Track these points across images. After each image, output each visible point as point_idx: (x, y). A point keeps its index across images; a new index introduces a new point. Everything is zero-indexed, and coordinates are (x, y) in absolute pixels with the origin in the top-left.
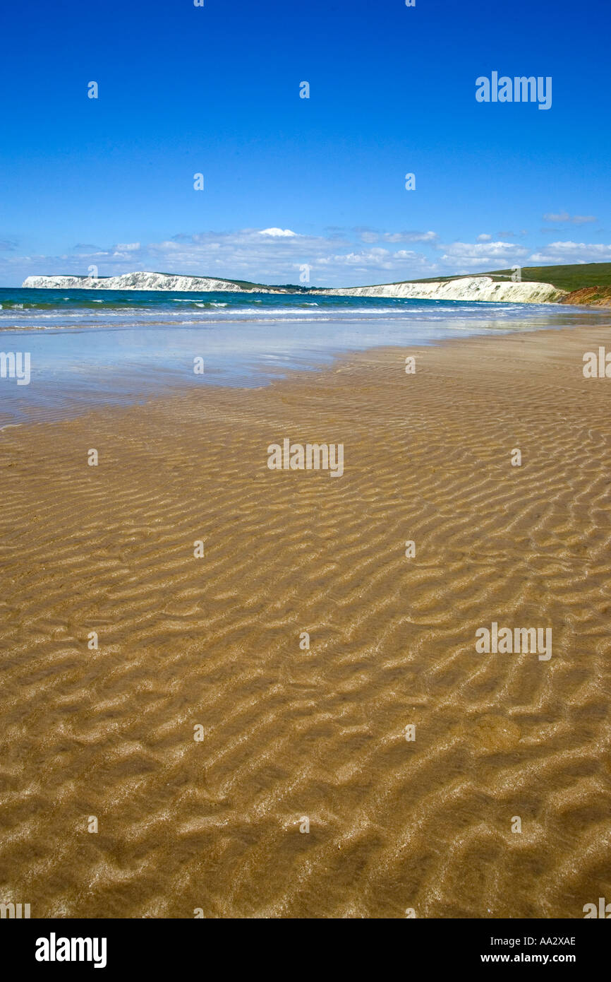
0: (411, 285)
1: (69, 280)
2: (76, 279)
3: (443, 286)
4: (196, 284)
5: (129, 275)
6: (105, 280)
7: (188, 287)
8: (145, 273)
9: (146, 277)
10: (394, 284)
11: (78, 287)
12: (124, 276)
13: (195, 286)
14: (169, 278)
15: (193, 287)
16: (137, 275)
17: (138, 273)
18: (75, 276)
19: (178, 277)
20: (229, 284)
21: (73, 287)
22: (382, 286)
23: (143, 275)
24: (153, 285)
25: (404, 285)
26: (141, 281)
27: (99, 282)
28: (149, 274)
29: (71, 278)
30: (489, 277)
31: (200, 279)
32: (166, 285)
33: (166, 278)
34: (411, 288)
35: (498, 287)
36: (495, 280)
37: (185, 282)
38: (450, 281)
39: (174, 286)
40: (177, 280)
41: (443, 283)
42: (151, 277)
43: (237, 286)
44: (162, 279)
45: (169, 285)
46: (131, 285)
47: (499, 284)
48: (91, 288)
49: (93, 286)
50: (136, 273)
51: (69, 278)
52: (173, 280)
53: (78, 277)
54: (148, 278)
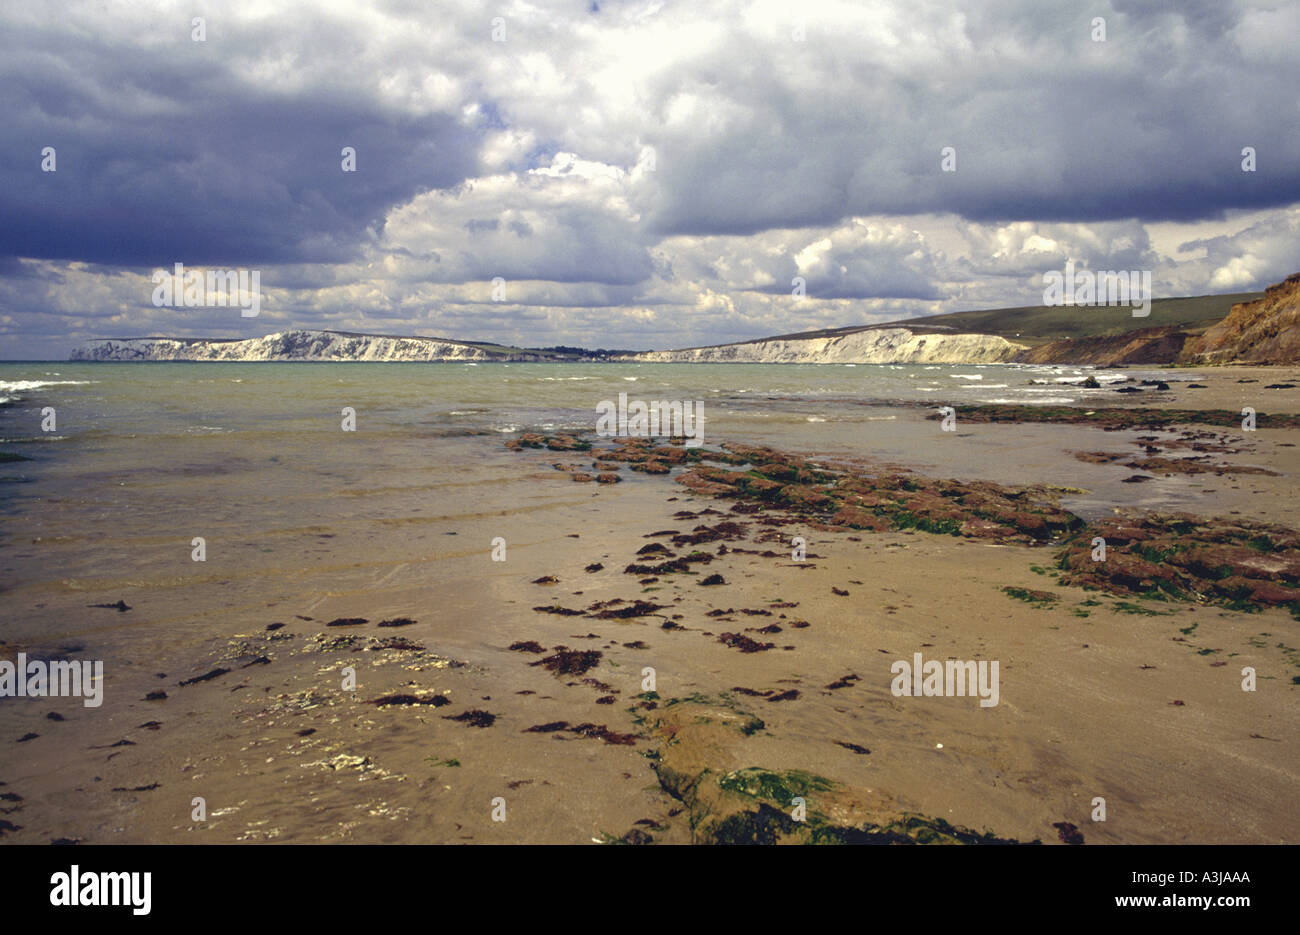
1: (163, 346)
2: (176, 344)
3: (835, 343)
4: (404, 348)
5: (277, 336)
6: (233, 345)
7: (390, 354)
8: (307, 332)
9: (309, 340)
10: (754, 342)
12: (268, 338)
13: (401, 352)
14: (353, 340)
15: (398, 354)
16: (293, 335)
17: (295, 332)
18: (175, 340)
19: (368, 338)
20: (464, 347)
21: (171, 357)
22: (735, 346)
23: (304, 336)
24: (324, 352)
25: (769, 343)
26: (299, 346)
27: (223, 349)
28: (315, 334)
29: (167, 342)
30: (905, 327)
31: (410, 341)
32: (347, 351)
33: (347, 341)
34: (782, 348)
35: (922, 343)
36: (916, 332)
37: (382, 345)
38: (844, 335)
39: (363, 353)
40: (367, 343)
41: (834, 339)
42: (319, 339)
43: (479, 351)
44: (341, 341)
45: (354, 350)
46: (282, 353)
47: (922, 337)
48: (205, 358)
49: (210, 356)
50: (290, 332)
51: (162, 342)
52: (360, 343)
53: (181, 340)
54: (313, 341)
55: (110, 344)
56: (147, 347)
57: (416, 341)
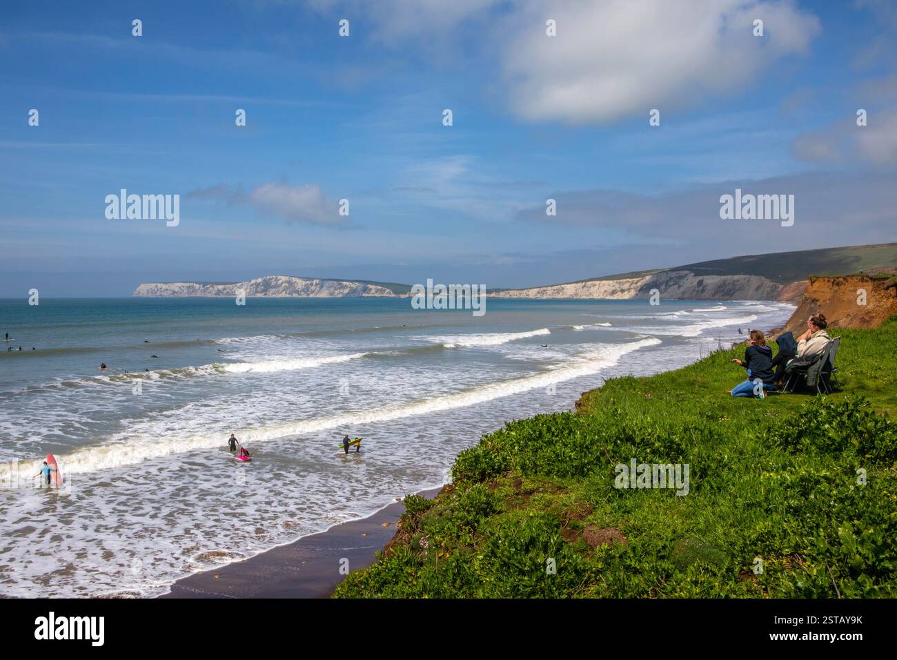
0: (597, 282)
1: (189, 287)
2: (197, 286)
4: (340, 289)
5: (260, 280)
6: (231, 286)
8: (279, 277)
9: (280, 282)
11: (199, 294)
12: (253, 282)
14: (308, 282)
15: (337, 292)
16: (269, 279)
17: (271, 277)
18: (196, 283)
20: (379, 287)
21: (193, 295)
23: (277, 280)
26: (274, 287)
27: (224, 289)
28: (283, 278)
29: (191, 284)
30: (689, 269)
31: (345, 283)
33: (304, 283)
35: (700, 282)
36: (697, 273)
38: (643, 277)
42: (286, 282)
43: (388, 290)
44: (300, 284)
45: (307, 290)
46: (261, 292)
47: (700, 278)
48: (213, 296)
49: (216, 294)
50: (268, 277)
51: (188, 284)
52: (312, 284)
53: (199, 283)
54: (282, 283)
55: (157, 286)
56: (180, 288)
57: (348, 283)
